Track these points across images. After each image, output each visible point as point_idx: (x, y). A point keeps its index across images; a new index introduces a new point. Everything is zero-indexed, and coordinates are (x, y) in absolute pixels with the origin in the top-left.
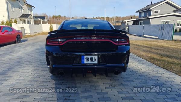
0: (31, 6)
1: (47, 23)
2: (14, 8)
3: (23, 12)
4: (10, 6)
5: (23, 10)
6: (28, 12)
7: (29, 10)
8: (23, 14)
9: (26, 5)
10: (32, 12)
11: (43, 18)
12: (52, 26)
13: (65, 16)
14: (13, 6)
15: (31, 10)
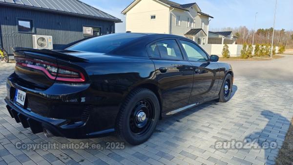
0: (208, 16)
1: (234, 43)
2: (180, 22)
3: (193, 26)
4: (175, 19)
5: (193, 23)
6: (201, 26)
7: (203, 23)
8: (192, 30)
9: (199, 15)
10: (208, 26)
11: (227, 34)
12: (228, 47)
13: (283, 30)
14: (179, 18)
15: (207, 23)
